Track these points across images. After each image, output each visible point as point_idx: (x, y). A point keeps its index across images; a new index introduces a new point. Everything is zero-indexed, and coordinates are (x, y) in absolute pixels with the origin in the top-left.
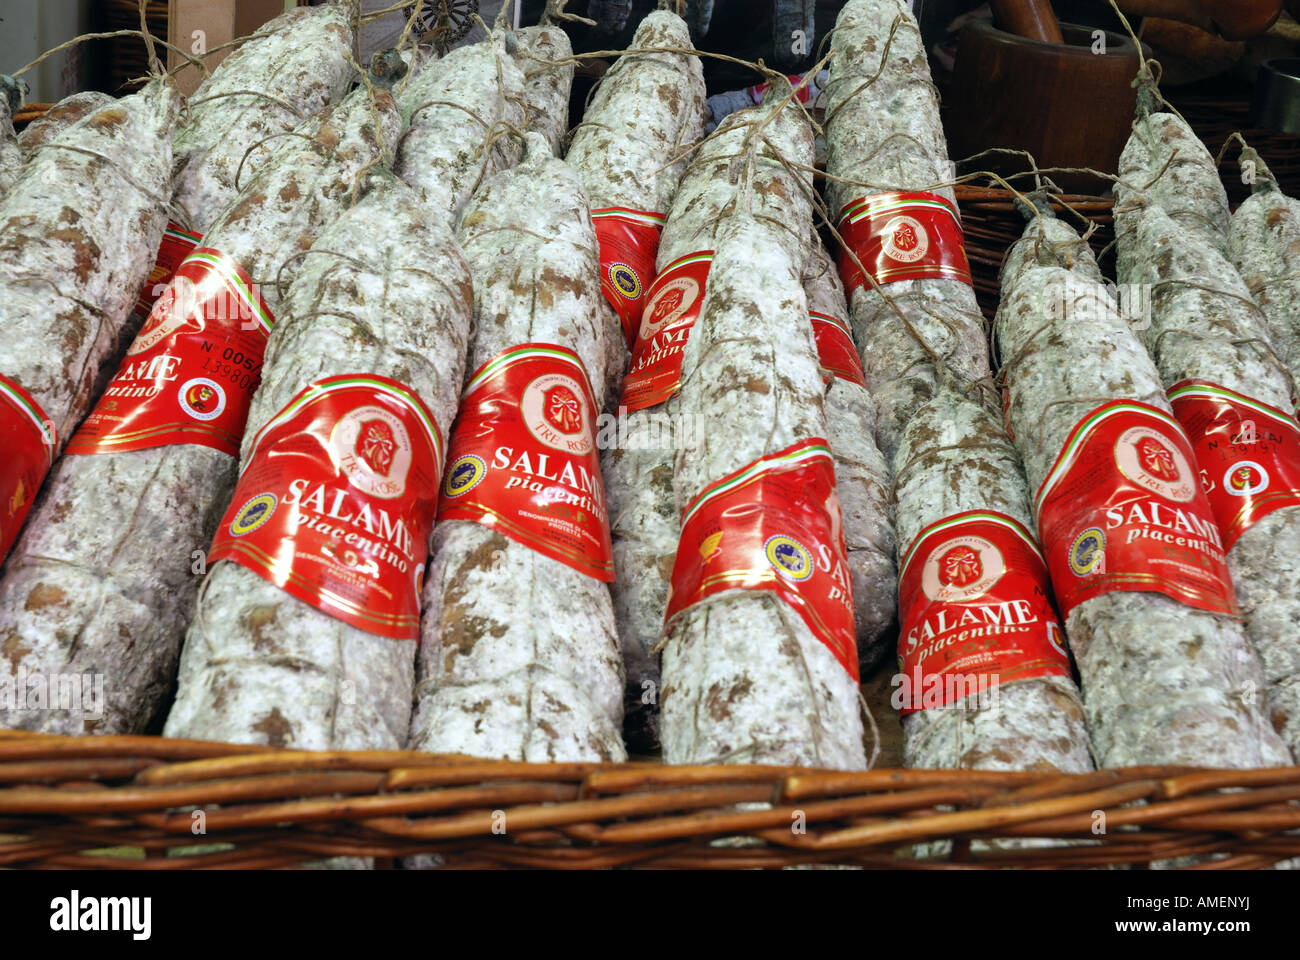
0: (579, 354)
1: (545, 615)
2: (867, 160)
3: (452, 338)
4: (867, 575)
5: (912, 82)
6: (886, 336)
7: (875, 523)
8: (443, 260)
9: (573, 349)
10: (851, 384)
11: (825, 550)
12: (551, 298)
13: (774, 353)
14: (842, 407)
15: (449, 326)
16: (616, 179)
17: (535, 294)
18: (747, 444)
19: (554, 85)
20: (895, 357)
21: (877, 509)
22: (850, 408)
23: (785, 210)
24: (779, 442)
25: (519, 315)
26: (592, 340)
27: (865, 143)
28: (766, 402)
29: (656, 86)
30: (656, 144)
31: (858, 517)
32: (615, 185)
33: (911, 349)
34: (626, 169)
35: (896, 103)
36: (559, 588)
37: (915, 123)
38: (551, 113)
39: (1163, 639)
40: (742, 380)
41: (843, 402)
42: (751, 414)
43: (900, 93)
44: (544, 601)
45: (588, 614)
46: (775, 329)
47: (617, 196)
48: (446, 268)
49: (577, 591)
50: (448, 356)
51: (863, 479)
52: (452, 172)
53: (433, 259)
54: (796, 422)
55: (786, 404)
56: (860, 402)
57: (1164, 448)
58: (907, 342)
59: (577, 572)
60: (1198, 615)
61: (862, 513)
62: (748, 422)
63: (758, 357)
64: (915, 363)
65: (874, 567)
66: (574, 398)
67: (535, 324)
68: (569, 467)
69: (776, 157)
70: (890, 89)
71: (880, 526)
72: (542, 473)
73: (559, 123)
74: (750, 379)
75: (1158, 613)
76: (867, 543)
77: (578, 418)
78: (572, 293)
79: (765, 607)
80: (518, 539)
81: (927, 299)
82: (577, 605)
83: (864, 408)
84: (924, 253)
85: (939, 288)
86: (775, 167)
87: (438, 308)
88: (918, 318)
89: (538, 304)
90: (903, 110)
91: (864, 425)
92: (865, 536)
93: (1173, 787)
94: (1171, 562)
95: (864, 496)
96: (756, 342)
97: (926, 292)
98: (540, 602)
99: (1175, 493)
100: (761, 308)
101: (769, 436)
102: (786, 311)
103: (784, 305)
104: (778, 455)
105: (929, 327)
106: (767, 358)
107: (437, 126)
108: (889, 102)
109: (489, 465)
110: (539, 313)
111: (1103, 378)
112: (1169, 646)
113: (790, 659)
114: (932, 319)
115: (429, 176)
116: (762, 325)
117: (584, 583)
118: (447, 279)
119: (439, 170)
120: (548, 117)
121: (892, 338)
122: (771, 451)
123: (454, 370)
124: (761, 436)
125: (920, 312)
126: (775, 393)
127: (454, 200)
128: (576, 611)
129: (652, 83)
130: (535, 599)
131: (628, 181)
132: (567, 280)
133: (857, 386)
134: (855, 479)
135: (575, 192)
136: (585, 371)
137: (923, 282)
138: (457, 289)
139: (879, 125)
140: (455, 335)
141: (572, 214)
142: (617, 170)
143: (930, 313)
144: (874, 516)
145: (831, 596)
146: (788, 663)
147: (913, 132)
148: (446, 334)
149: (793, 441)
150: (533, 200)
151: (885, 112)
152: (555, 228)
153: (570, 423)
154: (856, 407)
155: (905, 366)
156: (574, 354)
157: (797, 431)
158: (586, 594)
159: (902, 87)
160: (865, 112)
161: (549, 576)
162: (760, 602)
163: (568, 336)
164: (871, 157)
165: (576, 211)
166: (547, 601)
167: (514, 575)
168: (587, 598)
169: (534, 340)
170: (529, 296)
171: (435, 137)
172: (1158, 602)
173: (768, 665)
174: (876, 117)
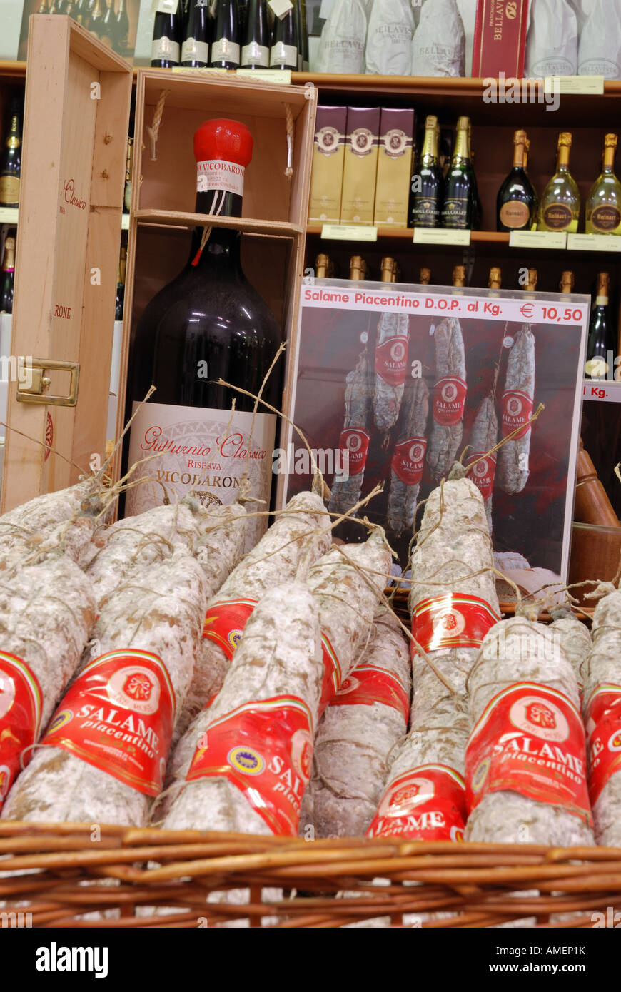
0: (162, 658)
1: (81, 801)
2: (432, 577)
3: (66, 638)
4: (358, 815)
5: (470, 530)
6: (428, 684)
7: (371, 783)
8: (74, 594)
9: (158, 654)
10: (387, 707)
11: (278, 760)
12: (151, 625)
13: (276, 646)
14: (375, 719)
15: (65, 630)
16: (250, 583)
17: (141, 623)
18: (240, 696)
19: (227, 535)
20: (430, 696)
21: (375, 775)
22: (381, 721)
23: (349, 593)
24: (262, 695)
25: (127, 634)
26: (179, 654)
27: (431, 567)
28: (260, 672)
29: (290, 531)
30: (284, 565)
31: (359, 779)
32: (247, 587)
33: (442, 691)
34: (257, 578)
35: (458, 543)
36: (99, 788)
37: (468, 555)
38: (222, 551)
39: (507, 819)
40: (249, 660)
41: (376, 715)
42: (248, 679)
43: (461, 537)
44: (84, 793)
45: (117, 806)
46: (284, 634)
47: (247, 592)
48: (74, 599)
49: (113, 791)
50: (60, 647)
51: (369, 756)
52: (123, 567)
53: (67, 593)
54: (279, 684)
55: (275, 674)
56: (391, 718)
57: (548, 709)
58: (441, 687)
59: (117, 780)
60: (541, 806)
61: (363, 776)
62: (245, 683)
63: (264, 647)
64: (442, 699)
65: (363, 810)
66: (149, 681)
67: (135, 639)
68: (131, 719)
69: (349, 563)
70: (454, 535)
71: (375, 785)
72: (109, 720)
73: (228, 558)
74: (254, 660)
75: (510, 804)
76: (363, 795)
77: (147, 693)
78: (167, 624)
79: (219, 787)
80: (76, 755)
81: (459, 660)
82: (110, 799)
83: (393, 722)
84: (461, 631)
85: (469, 653)
86: (350, 570)
87: (60, 619)
88: (450, 672)
89: (141, 628)
90: (462, 547)
91: (392, 732)
92: (363, 791)
93: (407, 849)
94: (527, 773)
95: (367, 766)
96: (266, 639)
97: (460, 656)
98: (80, 793)
99: (546, 735)
100: (277, 621)
101: (257, 691)
102: (294, 624)
103: (294, 621)
104: (259, 702)
105: (457, 678)
106: (270, 648)
107: (123, 543)
108: (453, 543)
109: (75, 714)
110: (140, 633)
111: (518, 670)
112: (510, 823)
113: (225, 818)
114: (460, 672)
115: (107, 569)
116: (273, 630)
117: (119, 787)
118: (72, 605)
119: (115, 565)
120: (219, 553)
121: (431, 685)
122: (254, 699)
123: (63, 656)
124: (251, 691)
125: (453, 668)
126: (268, 667)
127: (120, 583)
128: (108, 803)
129: (287, 530)
130: (78, 791)
131: (257, 585)
132: (166, 616)
133: (392, 709)
134: (364, 755)
135: (192, 572)
136: (166, 670)
137: (458, 650)
138: (80, 611)
139: (442, 555)
140: (69, 636)
141: (184, 583)
142: (251, 578)
143: (459, 669)
144: (372, 779)
145: (275, 788)
146: (223, 820)
147: (466, 560)
148: (61, 634)
149: (274, 695)
150: (165, 578)
151: (449, 549)
152: (171, 591)
153: (140, 694)
154: (387, 720)
155: (436, 701)
156: (158, 658)
157: (278, 690)
158: (120, 794)
159: (463, 533)
160: (434, 548)
161: (93, 779)
162: (217, 785)
163: (156, 646)
164: (434, 575)
165: (189, 581)
166: (87, 793)
167: (67, 776)
168: (120, 796)
169: (131, 647)
170: (137, 624)
171: (119, 549)
172: (513, 797)
173: (209, 821)
174: (442, 551)
